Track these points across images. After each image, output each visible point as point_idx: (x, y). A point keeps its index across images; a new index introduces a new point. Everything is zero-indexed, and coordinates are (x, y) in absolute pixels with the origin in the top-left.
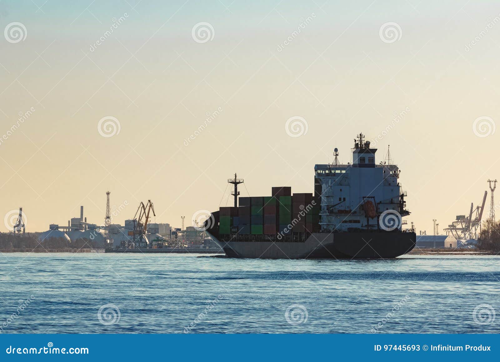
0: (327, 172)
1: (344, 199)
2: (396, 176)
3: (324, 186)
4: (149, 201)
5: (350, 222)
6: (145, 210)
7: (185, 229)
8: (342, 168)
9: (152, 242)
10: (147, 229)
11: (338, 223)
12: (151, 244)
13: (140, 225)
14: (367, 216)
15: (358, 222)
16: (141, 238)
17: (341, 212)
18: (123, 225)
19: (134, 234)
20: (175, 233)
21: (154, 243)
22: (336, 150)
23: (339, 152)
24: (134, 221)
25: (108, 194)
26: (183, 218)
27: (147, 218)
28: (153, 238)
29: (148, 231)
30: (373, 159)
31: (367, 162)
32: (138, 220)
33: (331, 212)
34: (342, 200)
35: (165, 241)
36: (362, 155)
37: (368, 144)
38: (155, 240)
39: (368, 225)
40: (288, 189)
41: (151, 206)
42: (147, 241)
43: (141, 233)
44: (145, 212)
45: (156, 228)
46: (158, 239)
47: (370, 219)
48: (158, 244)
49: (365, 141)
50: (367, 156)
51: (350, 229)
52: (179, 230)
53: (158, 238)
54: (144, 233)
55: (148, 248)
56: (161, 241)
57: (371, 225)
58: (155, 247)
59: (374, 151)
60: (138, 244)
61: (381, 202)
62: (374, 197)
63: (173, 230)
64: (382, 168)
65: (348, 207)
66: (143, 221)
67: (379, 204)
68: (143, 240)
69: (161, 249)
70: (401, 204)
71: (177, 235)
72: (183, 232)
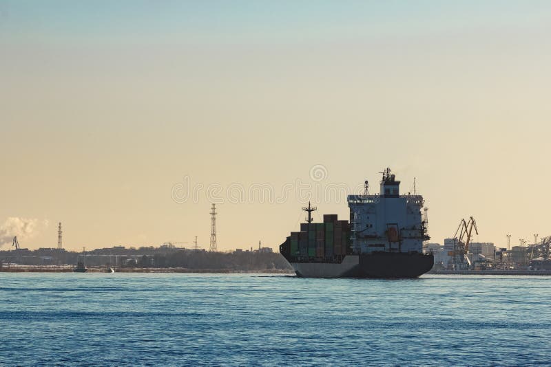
0: (358, 201)
1: (371, 226)
2: (421, 205)
3: (355, 214)
4: (471, 218)
5: (376, 245)
6: (466, 227)
7: (511, 249)
8: (370, 198)
9: (474, 262)
10: (469, 249)
11: (365, 247)
12: (473, 265)
13: (461, 244)
14: (390, 241)
15: (383, 246)
16: (463, 259)
17: (367, 237)
18: (442, 244)
19: (454, 255)
20: (499, 253)
21: (476, 264)
22: (366, 182)
23: (369, 183)
24: (455, 240)
26: (509, 236)
27: (469, 236)
28: (475, 258)
29: (470, 252)
30: (397, 191)
31: (392, 193)
32: (458, 238)
33: (358, 237)
34: (369, 227)
35: (489, 262)
36: (388, 187)
37: (393, 177)
38: (477, 261)
39: (391, 249)
40: (336, 216)
41: (473, 223)
42: (469, 262)
43: (462, 253)
44: (466, 230)
45: (478, 248)
46: (481, 260)
47: (392, 243)
48: (482, 266)
49: (391, 173)
50: (391, 187)
51: (375, 253)
52: (504, 250)
53: (481, 258)
54: (466, 253)
55: (470, 270)
56: (484, 262)
57: (393, 249)
58: (477, 269)
59: (398, 183)
60: (458, 266)
61: (404, 229)
62: (397, 224)
63: (498, 250)
64: (405, 198)
65: (375, 233)
66: (465, 240)
67: (401, 230)
68: (464, 261)
69: (484, 271)
70: (423, 230)
71: (501, 256)
72: (509, 252)
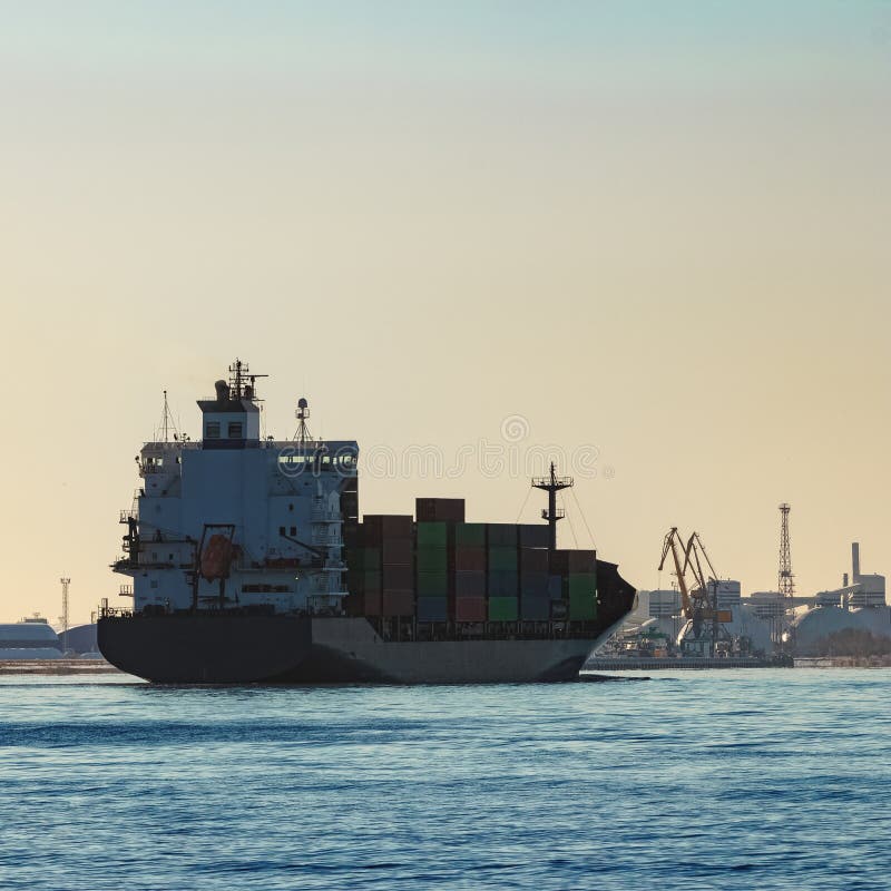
22: (303, 403)
25: (785, 510)
31: (225, 433)
34: (288, 533)
50: (225, 419)
